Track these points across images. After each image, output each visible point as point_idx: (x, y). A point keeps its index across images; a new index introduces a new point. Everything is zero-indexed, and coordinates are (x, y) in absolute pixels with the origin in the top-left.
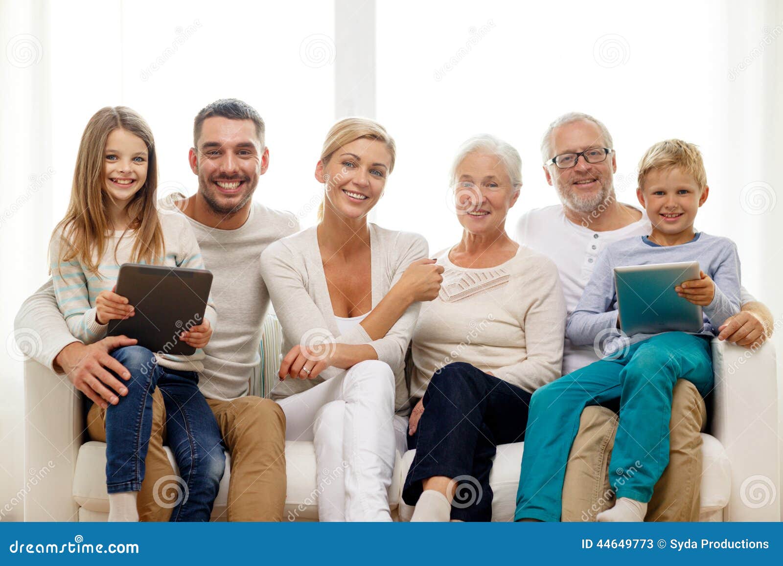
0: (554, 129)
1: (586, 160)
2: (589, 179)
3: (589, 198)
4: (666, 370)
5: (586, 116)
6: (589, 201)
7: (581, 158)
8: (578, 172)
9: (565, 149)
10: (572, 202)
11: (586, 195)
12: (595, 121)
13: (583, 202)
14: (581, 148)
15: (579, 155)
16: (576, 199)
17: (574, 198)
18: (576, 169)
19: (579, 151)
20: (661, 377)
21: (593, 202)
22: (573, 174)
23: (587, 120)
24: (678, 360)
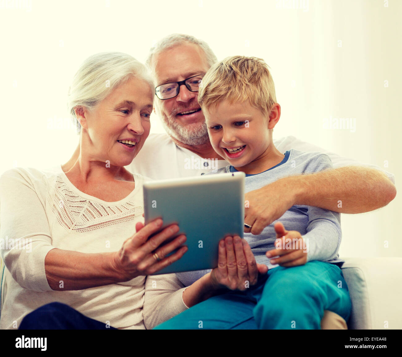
0: (153, 56)
1: (189, 88)
2: (193, 110)
3: (194, 129)
4: (310, 301)
5: (187, 38)
6: (194, 133)
7: (183, 87)
8: (181, 104)
9: (166, 78)
10: (178, 133)
11: (192, 127)
12: (196, 43)
13: (188, 134)
14: (182, 76)
15: (180, 84)
16: (181, 130)
17: (180, 130)
18: (179, 99)
19: (181, 79)
20: (308, 311)
21: (199, 133)
22: (176, 105)
23: (187, 43)
24: (323, 287)
